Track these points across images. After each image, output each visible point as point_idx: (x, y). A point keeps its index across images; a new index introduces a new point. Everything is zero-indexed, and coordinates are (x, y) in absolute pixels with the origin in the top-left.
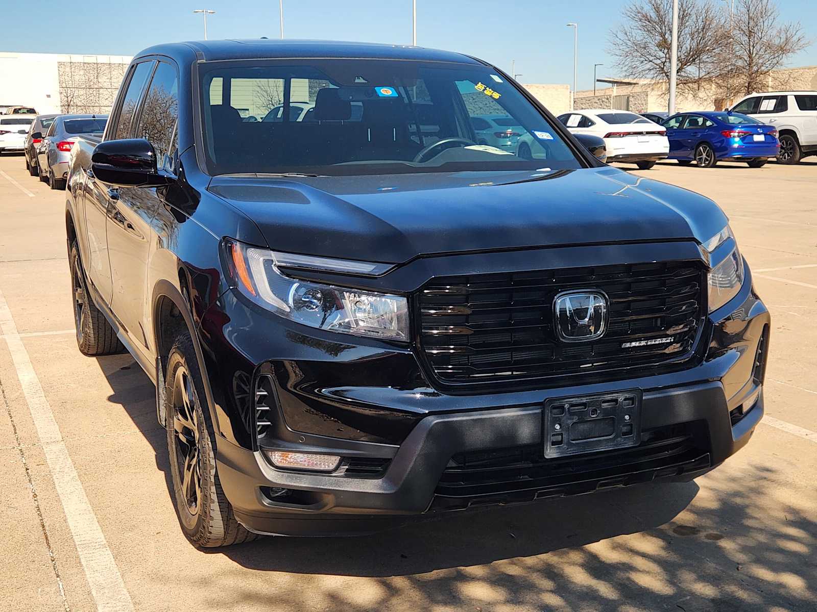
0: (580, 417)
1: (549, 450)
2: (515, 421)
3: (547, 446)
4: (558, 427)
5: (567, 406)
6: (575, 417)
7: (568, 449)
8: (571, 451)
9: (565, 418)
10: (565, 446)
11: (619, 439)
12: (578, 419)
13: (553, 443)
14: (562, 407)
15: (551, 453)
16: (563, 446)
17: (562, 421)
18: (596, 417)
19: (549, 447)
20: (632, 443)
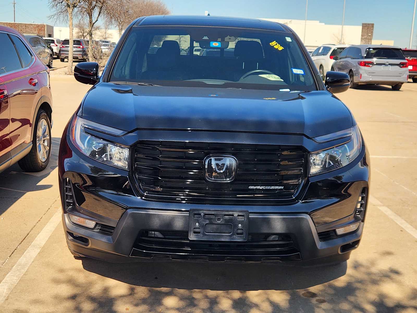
0: (210, 221)
1: (192, 235)
2: (173, 218)
3: (191, 233)
4: (197, 224)
5: (202, 214)
6: (207, 221)
7: (203, 236)
8: (205, 238)
9: (201, 220)
10: (202, 235)
11: (234, 236)
12: (209, 222)
13: (195, 232)
14: (200, 214)
15: (192, 237)
16: (201, 235)
17: (199, 222)
18: (220, 222)
19: (192, 234)
20: (243, 240)
